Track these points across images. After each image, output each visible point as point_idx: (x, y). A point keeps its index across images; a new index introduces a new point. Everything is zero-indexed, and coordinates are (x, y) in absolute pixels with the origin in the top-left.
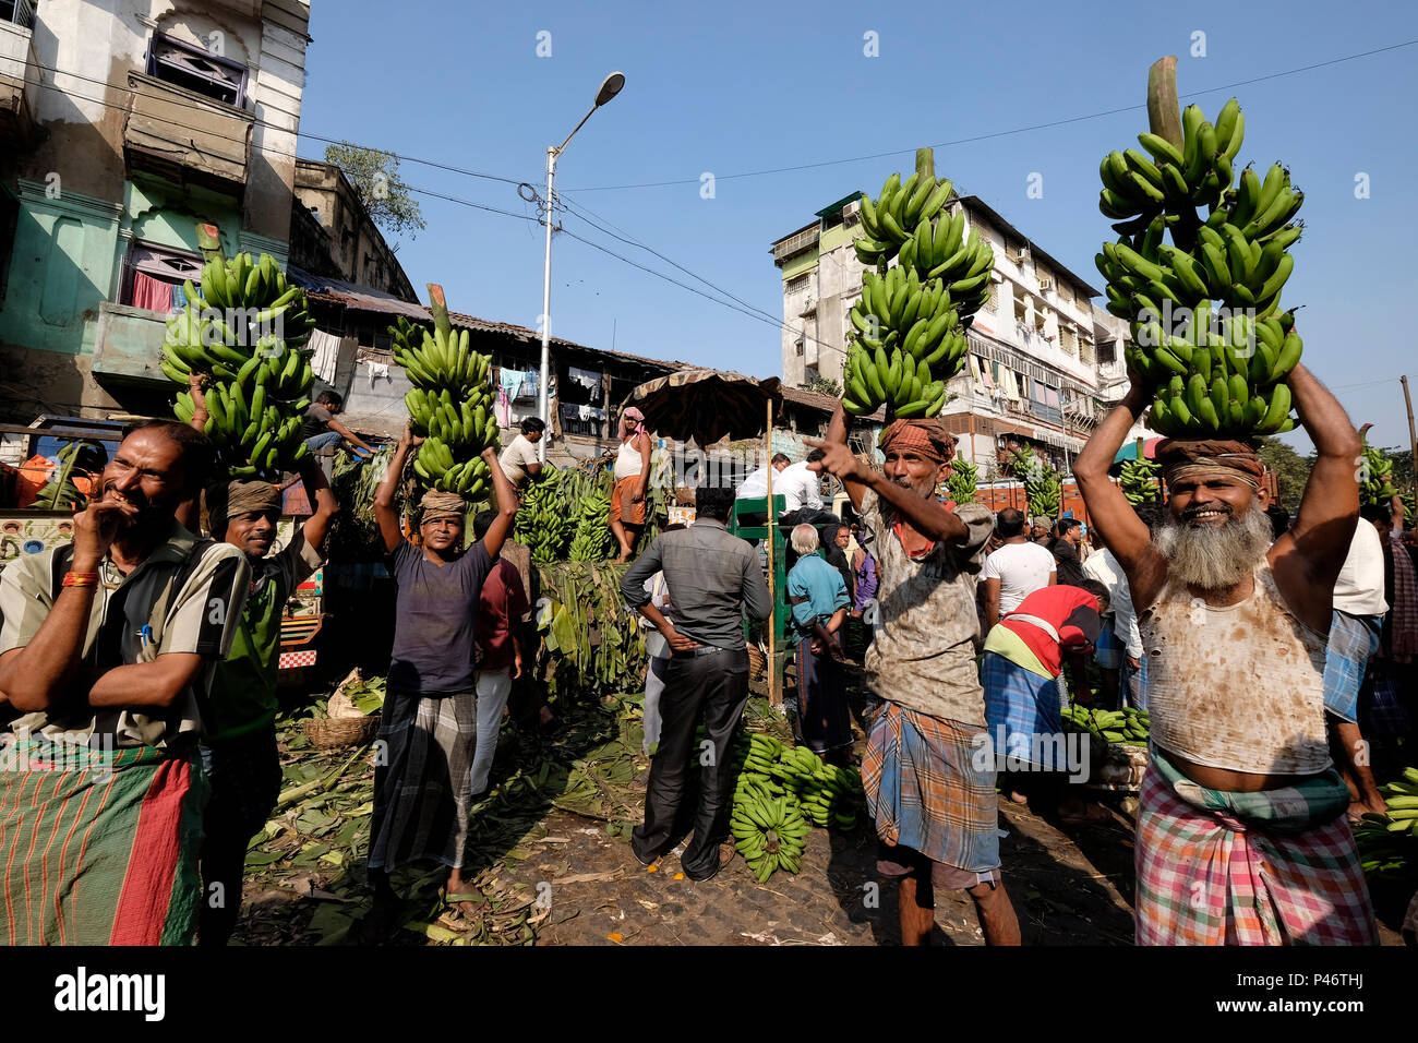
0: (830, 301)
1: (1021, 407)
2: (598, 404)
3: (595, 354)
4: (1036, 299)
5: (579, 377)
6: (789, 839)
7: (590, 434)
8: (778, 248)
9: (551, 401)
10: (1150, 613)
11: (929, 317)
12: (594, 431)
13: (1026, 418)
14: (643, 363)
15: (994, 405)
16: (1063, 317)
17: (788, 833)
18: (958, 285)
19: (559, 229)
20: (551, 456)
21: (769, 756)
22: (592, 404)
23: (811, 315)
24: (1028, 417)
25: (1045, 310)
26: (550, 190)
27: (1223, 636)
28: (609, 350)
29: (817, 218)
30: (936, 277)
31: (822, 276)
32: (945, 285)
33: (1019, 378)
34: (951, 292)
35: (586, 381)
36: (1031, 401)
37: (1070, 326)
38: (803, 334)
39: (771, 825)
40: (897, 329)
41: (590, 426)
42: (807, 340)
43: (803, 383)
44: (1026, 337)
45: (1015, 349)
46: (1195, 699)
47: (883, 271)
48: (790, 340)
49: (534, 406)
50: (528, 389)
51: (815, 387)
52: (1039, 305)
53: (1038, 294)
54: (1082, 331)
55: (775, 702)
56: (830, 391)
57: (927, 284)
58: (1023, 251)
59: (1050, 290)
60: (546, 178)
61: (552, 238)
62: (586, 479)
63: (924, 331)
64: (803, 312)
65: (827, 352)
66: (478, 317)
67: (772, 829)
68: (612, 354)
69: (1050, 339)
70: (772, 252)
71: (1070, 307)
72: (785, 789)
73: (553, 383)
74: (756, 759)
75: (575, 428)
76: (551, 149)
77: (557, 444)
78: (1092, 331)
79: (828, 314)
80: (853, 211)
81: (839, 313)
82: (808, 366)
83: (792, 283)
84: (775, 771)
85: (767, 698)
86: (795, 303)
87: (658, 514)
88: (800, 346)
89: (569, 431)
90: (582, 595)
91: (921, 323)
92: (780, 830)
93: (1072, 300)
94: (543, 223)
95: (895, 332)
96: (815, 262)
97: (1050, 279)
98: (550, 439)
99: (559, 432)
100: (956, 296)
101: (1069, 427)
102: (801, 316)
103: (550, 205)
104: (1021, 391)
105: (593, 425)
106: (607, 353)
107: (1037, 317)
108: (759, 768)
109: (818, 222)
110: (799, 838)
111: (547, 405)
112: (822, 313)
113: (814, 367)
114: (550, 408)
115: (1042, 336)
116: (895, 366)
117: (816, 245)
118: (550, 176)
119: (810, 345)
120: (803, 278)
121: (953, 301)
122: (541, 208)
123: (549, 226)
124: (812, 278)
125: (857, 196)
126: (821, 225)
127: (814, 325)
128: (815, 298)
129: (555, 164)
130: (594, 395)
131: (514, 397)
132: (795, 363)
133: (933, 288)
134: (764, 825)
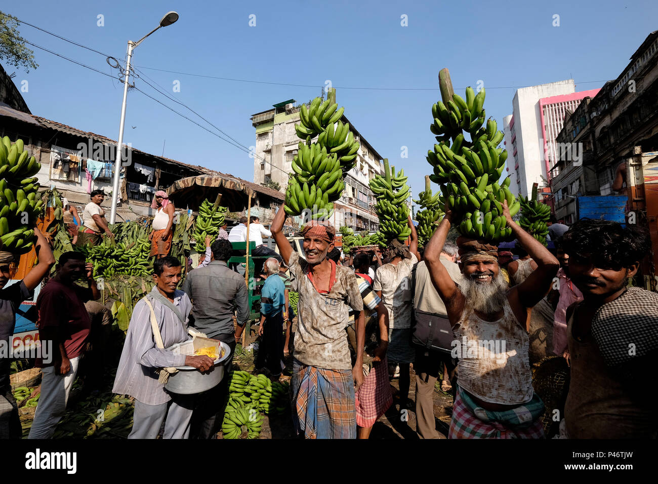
0: (277, 146)
1: (354, 201)
2: (152, 184)
3: (151, 157)
4: (361, 158)
5: (141, 169)
6: (253, 428)
7: (146, 200)
8: (255, 118)
9: (121, 181)
10: (459, 325)
11: (330, 171)
12: (148, 199)
13: (355, 206)
14: (180, 165)
15: (343, 200)
16: (370, 166)
17: (253, 425)
18: (344, 158)
19: (132, 87)
20: (119, 211)
21: (243, 383)
22: (148, 184)
23: (269, 151)
24: (356, 206)
25: (364, 163)
26: (128, 64)
27: (492, 336)
28: (160, 156)
29: (274, 108)
30: (334, 152)
31: (274, 134)
32: (338, 157)
33: (353, 189)
34: (341, 161)
35: (145, 171)
36: (357, 199)
37: (372, 170)
38: (264, 160)
39: (244, 422)
40: (315, 175)
41: (146, 196)
42: (266, 163)
43: (263, 183)
44: (357, 173)
45: (352, 177)
46: (483, 368)
47: (309, 144)
48: (258, 162)
49: (110, 182)
50: (106, 173)
51: (269, 185)
52: (362, 160)
53: (362, 156)
54: (377, 172)
55: (245, 345)
56: (276, 188)
57: (330, 155)
58: (357, 137)
59: (366, 155)
60: (126, 57)
61: (128, 91)
62: (142, 228)
63: (328, 178)
64: (265, 150)
65: (275, 170)
66: (73, 127)
67: (244, 425)
68: (162, 159)
69: (365, 175)
70: (252, 119)
71: (373, 163)
72: (251, 399)
73: (123, 171)
74: (237, 385)
75: (137, 196)
76: (131, 42)
77: (124, 205)
78: (380, 173)
79: (277, 152)
80: (290, 108)
81: (282, 153)
82: (266, 175)
83: (261, 135)
84: (246, 390)
85: (241, 344)
86: (262, 144)
87: (185, 250)
88: (263, 166)
89: (133, 198)
90: (135, 297)
91: (326, 174)
92: (249, 425)
93: (374, 160)
94: (123, 82)
95: (314, 176)
96: (271, 128)
97: (366, 150)
98: (119, 202)
99: (126, 198)
100: (342, 162)
101: (370, 211)
102: (264, 151)
103: (127, 73)
104: (354, 195)
105: (148, 196)
106: (159, 158)
107: (361, 165)
108: (238, 390)
109: (274, 109)
110: (260, 427)
111: (119, 182)
112: (274, 151)
113: (269, 176)
114: (121, 185)
115: (363, 173)
116: (313, 194)
117: (272, 120)
118: (129, 57)
119: (267, 166)
120: (266, 134)
121: (341, 165)
122: (122, 73)
123: (126, 84)
124: (270, 134)
125: (292, 101)
126: (275, 111)
127: (269, 156)
128: (271, 144)
129: (132, 51)
130: (150, 179)
131: (95, 177)
132: (260, 173)
133: (333, 158)
134: (240, 423)
